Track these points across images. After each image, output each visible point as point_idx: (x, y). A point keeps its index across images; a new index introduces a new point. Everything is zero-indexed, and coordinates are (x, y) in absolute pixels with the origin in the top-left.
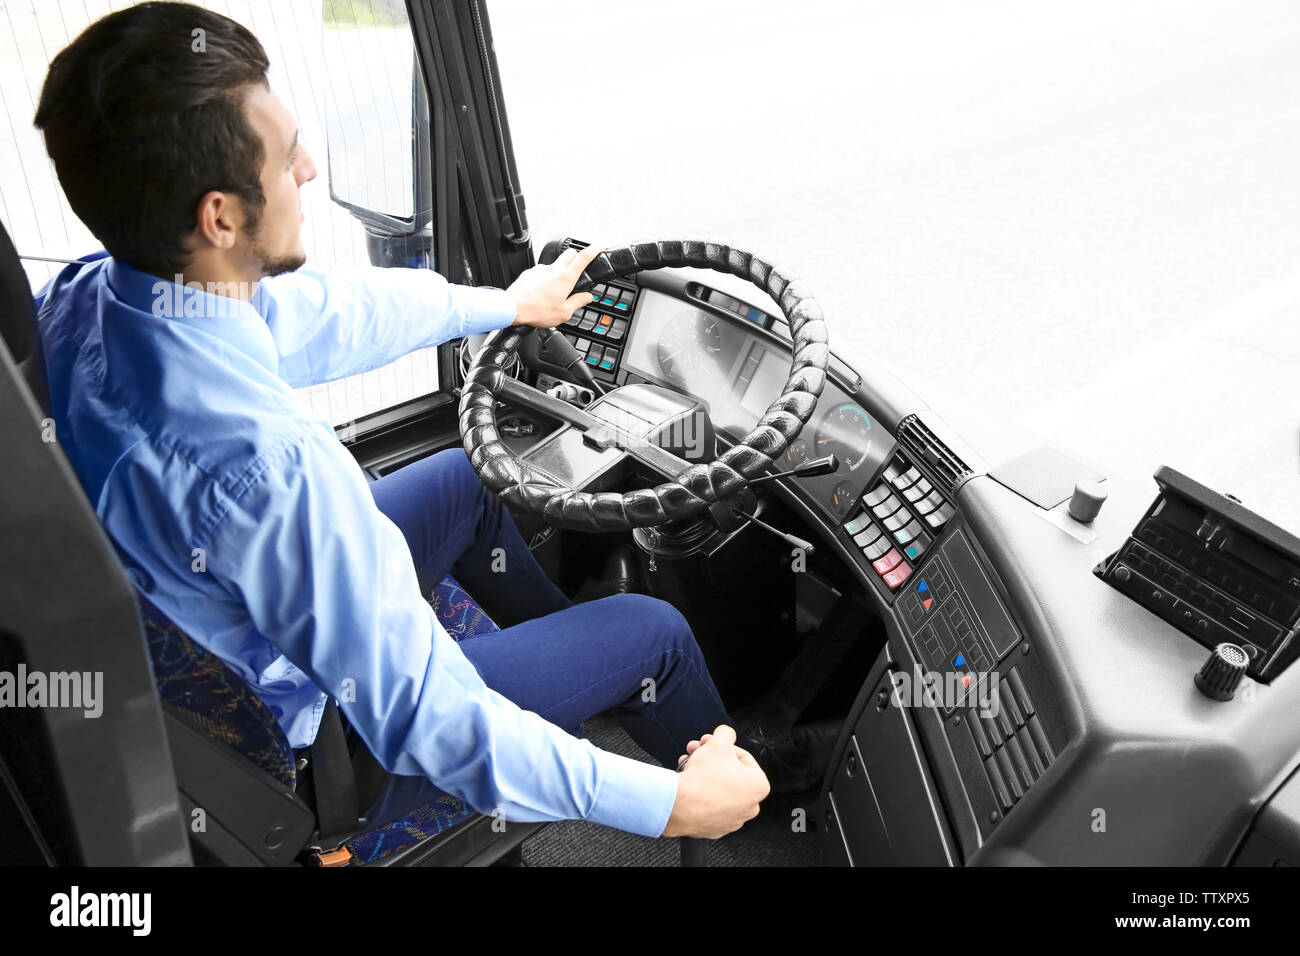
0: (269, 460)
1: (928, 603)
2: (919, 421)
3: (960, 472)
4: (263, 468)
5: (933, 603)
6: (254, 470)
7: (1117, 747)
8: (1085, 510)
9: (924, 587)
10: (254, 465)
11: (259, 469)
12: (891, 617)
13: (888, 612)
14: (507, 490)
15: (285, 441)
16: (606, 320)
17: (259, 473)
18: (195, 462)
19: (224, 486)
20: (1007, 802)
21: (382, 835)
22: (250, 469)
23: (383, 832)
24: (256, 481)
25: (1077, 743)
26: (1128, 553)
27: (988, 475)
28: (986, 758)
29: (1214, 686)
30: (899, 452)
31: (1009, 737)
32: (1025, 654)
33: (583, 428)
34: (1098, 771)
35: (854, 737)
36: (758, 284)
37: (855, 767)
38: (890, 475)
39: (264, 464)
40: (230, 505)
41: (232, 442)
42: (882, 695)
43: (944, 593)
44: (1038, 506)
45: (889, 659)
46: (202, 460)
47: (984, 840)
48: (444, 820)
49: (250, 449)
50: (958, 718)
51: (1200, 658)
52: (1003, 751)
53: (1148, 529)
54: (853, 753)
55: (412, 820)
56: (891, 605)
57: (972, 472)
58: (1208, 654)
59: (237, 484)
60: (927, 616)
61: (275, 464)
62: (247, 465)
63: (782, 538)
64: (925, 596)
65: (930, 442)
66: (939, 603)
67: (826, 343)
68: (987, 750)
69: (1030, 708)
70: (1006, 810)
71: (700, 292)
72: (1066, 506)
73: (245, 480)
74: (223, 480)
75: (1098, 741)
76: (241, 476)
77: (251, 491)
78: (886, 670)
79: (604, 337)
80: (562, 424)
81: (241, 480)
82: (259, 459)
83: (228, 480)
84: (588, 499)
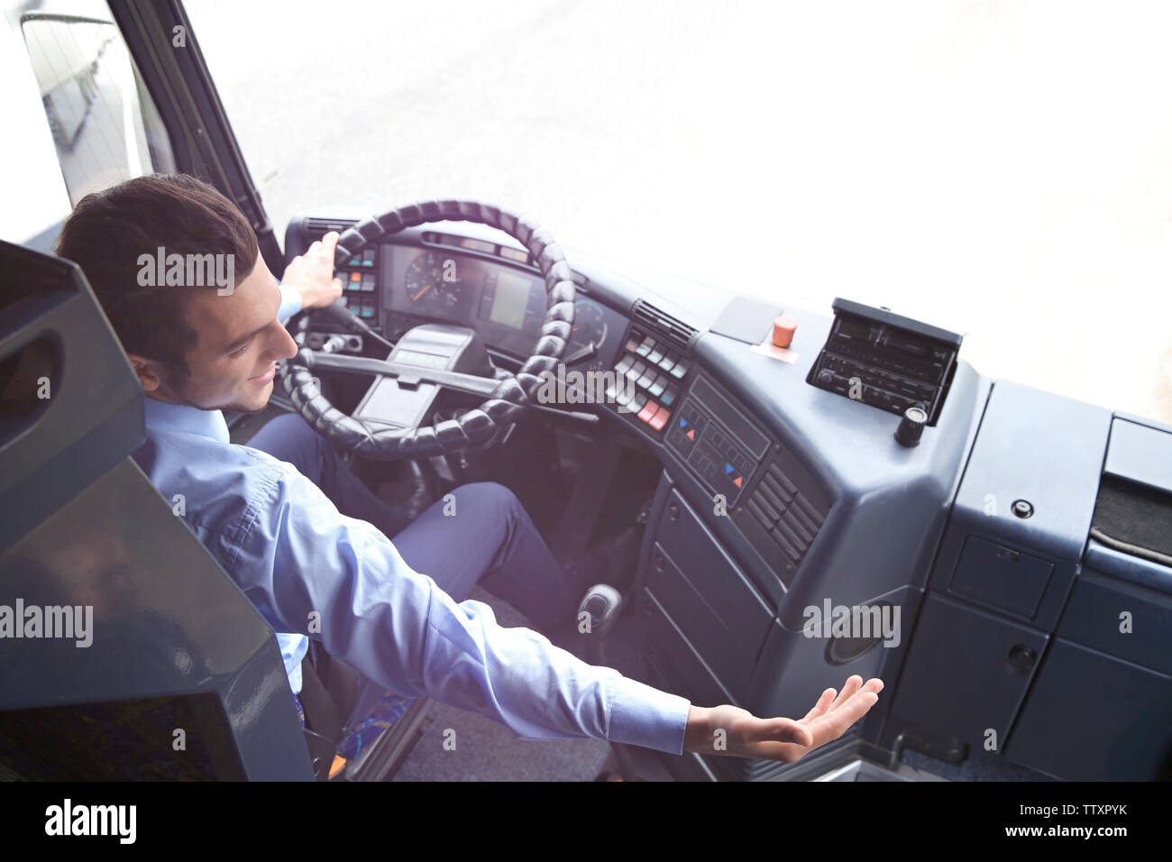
0: (258, 505)
1: (691, 434)
2: (644, 303)
3: (690, 334)
4: (256, 514)
5: (695, 434)
6: (249, 516)
7: (863, 500)
8: (784, 339)
9: (683, 423)
10: (247, 513)
11: (253, 515)
12: (663, 451)
13: (659, 448)
14: (359, 445)
15: (266, 487)
16: (356, 277)
17: (254, 518)
18: (200, 524)
19: (228, 537)
20: (796, 556)
21: (359, 736)
22: (245, 517)
23: (357, 733)
24: (253, 525)
25: (838, 504)
26: (822, 362)
27: (711, 331)
28: (770, 531)
29: (908, 437)
30: (634, 328)
31: (784, 512)
32: (778, 452)
33: (394, 376)
34: (856, 518)
35: (657, 544)
36: (490, 224)
37: (664, 564)
38: (631, 346)
39: (256, 510)
40: (238, 550)
41: (225, 499)
42: (674, 508)
43: (702, 424)
44: (751, 344)
45: (670, 481)
46: (206, 519)
47: (787, 586)
48: (399, 708)
49: (240, 502)
50: (740, 509)
51: (894, 423)
52: (782, 522)
53: (834, 343)
54: (659, 555)
55: (373, 716)
56: (661, 442)
57: (698, 332)
58: (899, 420)
59: (238, 532)
60: (694, 443)
61: (263, 509)
62: (242, 514)
63: (569, 417)
64: (687, 429)
65: (660, 317)
66: (700, 433)
67: (564, 259)
68: (769, 525)
69: (793, 489)
70: (797, 562)
71: (432, 238)
72: (770, 338)
73: (243, 527)
74: (226, 532)
75: (851, 498)
76: (239, 525)
77: (250, 534)
78: (671, 491)
79: (360, 292)
80: (373, 379)
81: (240, 528)
82: (250, 506)
83: (230, 531)
84: (428, 431)
